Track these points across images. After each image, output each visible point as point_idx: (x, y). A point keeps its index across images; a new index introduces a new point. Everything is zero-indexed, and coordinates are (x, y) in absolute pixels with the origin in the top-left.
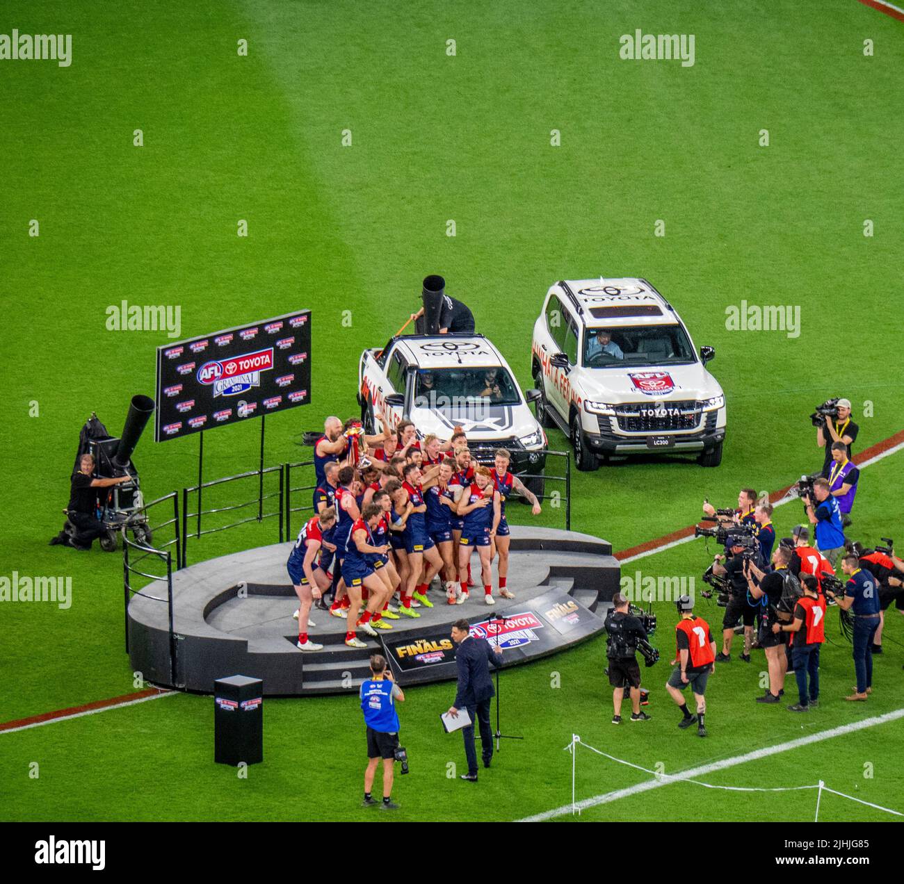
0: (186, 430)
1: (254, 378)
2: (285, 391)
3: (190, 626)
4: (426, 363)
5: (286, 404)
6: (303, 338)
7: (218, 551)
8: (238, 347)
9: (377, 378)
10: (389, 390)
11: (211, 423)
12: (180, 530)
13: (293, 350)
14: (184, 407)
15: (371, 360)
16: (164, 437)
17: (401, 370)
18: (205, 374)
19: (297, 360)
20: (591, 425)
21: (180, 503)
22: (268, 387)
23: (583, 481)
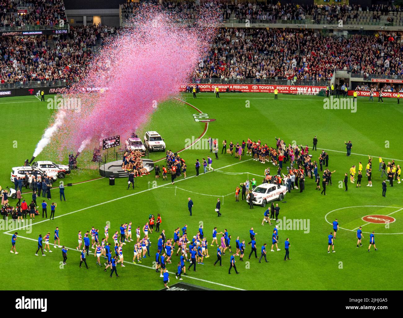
1: (113, 143)
2: (117, 144)
3: (106, 170)
4: (132, 141)
6: (119, 138)
7: (109, 162)
8: (112, 139)
9: (127, 143)
10: (128, 144)
12: (105, 159)
13: (118, 139)
15: (126, 141)
16: (103, 149)
17: (130, 142)
19: (118, 140)
20: (151, 147)
21: (105, 157)
22: (115, 144)
23: (150, 153)
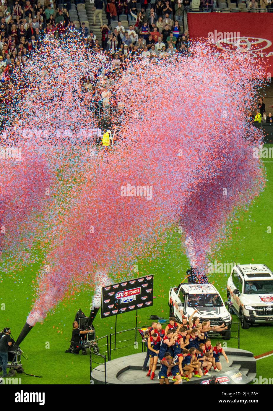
0: (111, 314)
1: (134, 297)
2: (144, 302)
3: (112, 380)
4: (192, 292)
5: (145, 306)
6: (150, 284)
7: (120, 355)
8: (129, 286)
9: (175, 297)
10: (179, 301)
11: (119, 312)
12: (109, 348)
13: (148, 288)
14: (111, 307)
15: (173, 291)
16: (104, 317)
17: (183, 295)
18: (118, 296)
19: (148, 291)
20: (247, 313)
21: (109, 339)
22: (139, 300)
23: (244, 332)
